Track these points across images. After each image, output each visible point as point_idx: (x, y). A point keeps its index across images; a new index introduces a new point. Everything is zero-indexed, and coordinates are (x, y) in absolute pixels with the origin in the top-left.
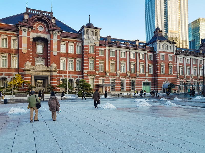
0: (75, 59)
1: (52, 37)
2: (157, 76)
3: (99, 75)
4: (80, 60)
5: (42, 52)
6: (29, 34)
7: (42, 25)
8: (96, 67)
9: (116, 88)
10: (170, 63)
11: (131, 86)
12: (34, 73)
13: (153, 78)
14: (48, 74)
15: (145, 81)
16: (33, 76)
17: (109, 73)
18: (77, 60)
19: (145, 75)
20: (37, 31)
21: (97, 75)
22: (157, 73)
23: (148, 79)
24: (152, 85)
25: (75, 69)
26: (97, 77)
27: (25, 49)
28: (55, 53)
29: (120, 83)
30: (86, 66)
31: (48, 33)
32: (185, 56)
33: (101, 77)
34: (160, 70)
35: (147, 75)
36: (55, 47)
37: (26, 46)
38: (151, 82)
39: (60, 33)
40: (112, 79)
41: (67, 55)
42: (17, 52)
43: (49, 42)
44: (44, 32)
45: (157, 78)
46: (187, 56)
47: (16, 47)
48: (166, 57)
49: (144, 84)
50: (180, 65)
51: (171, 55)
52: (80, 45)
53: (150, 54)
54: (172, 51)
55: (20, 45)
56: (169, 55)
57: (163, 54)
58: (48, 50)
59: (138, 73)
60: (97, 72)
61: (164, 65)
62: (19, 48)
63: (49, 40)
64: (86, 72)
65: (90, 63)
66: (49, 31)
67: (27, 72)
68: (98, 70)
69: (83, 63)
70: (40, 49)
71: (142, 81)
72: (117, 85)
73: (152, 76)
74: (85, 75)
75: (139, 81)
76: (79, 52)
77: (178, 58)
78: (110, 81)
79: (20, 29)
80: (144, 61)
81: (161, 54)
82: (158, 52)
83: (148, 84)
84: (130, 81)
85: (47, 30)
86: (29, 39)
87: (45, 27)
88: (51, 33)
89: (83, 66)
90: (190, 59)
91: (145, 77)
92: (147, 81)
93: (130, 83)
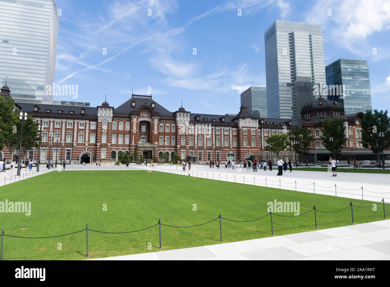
0: (170, 137)
1: (153, 120)
2: (240, 148)
3: (189, 149)
4: (174, 137)
5: (145, 131)
6: (137, 120)
7: (146, 111)
8: (186, 142)
9: (203, 158)
10: (252, 136)
11: (216, 157)
12: (143, 149)
13: (238, 150)
14: (152, 149)
15: (229, 152)
16: (142, 151)
17: (198, 147)
18: (172, 137)
19: (230, 147)
20: (143, 117)
21: (187, 149)
22: (240, 145)
23: (233, 151)
24: (236, 156)
25: (170, 144)
26: (187, 150)
27: (135, 130)
28: (156, 133)
29: (207, 154)
30: (179, 142)
31: (151, 117)
32: (270, 130)
33: (191, 150)
34: (243, 143)
35: (231, 148)
36: (156, 128)
37: (136, 128)
38: (235, 153)
39: (159, 117)
40: (199, 151)
41: (164, 134)
42: (130, 132)
43: (151, 124)
44: (147, 117)
45: (240, 151)
46: (272, 130)
47: (129, 130)
48: (249, 131)
49: (229, 155)
50: (265, 137)
51: (254, 129)
52: (175, 125)
53: (234, 129)
54: (255, 126)
55: (131, 127)
56: (252, 129)
57: (246, 129)
58: (150, 130)
59: (223, 146)
60: (188, 146)
61: (246, 139)
62: (130, 130)
63: (151, 122)
64: (178, 146)
65: (182, 140)
66: (151, 116)
67: (139, 148)
68: (188, 144)
69: (176, 140)
70: (144, 129)
71: (226, 152)
72: (203, 156)
73: (236, 148)
74: (178, 149)
75: (223, 152)
76: (173, 131)
77: (262, 131)
78: (198, 153)
79: (132, 117)
80: (229, 135)
81: (244, 129)
82: (241, 128)
83: (233, 155)
84: (215, 152)
85: (149, 115)
86: (137, 123)
87: (148, 113)
88: (153, 118)
89: (176, 142)
90: (276, 131)
91: (229, 150)
92: (231, 152)
93: (215, 154)
